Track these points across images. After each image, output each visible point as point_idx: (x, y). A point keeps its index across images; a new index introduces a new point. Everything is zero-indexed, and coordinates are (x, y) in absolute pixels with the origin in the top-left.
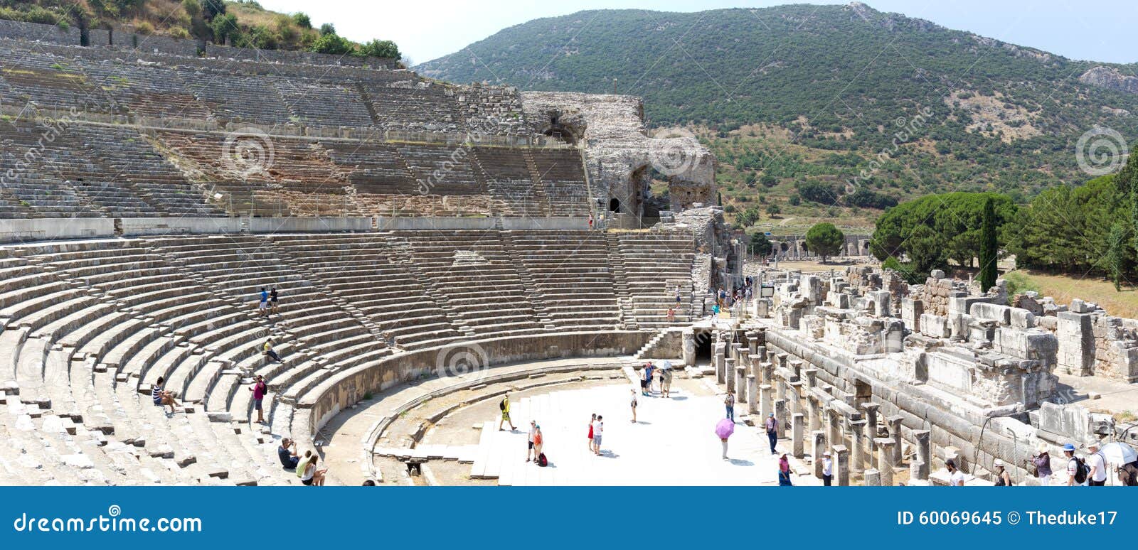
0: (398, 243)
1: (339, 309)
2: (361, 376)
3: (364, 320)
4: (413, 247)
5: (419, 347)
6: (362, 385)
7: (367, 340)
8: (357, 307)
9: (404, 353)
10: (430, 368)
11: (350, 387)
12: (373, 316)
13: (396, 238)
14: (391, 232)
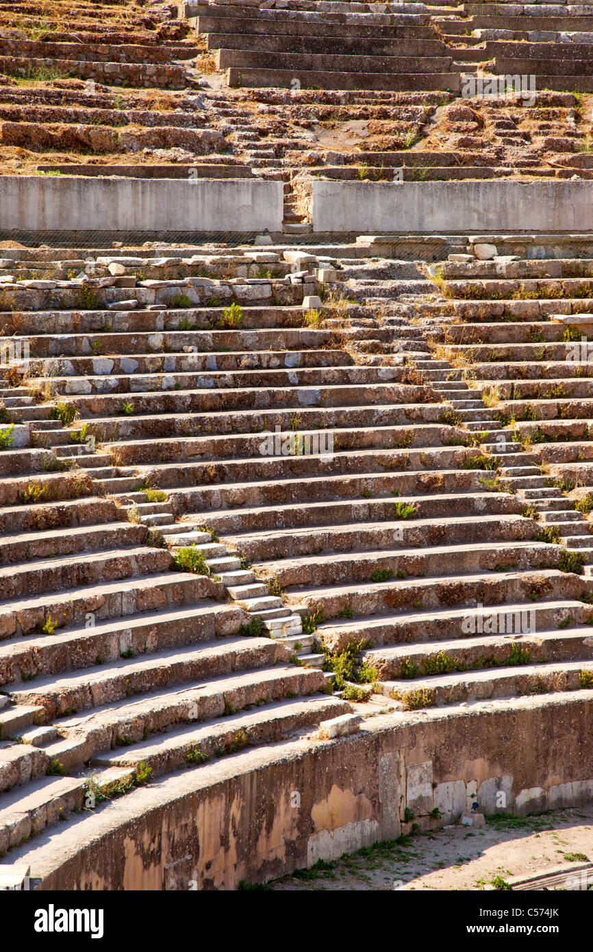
0: (388, 284)
1: (142, 537)
2: (219, 805)
3: (239, 582)
4: (456, 303)
5: (462, 695)
6: (224, 841)
7: (248, 664)
8: (219, 530)
9: (401, 718)
10: (508, 781)
11: (174, 852)
12: (275, 568)
13: (382, 263)
14: (364, 241)
